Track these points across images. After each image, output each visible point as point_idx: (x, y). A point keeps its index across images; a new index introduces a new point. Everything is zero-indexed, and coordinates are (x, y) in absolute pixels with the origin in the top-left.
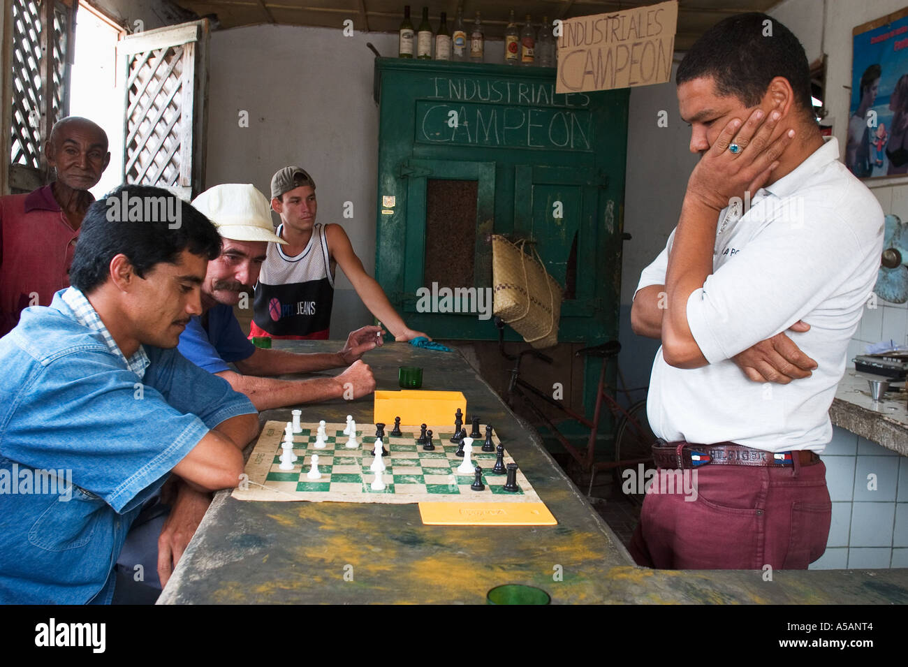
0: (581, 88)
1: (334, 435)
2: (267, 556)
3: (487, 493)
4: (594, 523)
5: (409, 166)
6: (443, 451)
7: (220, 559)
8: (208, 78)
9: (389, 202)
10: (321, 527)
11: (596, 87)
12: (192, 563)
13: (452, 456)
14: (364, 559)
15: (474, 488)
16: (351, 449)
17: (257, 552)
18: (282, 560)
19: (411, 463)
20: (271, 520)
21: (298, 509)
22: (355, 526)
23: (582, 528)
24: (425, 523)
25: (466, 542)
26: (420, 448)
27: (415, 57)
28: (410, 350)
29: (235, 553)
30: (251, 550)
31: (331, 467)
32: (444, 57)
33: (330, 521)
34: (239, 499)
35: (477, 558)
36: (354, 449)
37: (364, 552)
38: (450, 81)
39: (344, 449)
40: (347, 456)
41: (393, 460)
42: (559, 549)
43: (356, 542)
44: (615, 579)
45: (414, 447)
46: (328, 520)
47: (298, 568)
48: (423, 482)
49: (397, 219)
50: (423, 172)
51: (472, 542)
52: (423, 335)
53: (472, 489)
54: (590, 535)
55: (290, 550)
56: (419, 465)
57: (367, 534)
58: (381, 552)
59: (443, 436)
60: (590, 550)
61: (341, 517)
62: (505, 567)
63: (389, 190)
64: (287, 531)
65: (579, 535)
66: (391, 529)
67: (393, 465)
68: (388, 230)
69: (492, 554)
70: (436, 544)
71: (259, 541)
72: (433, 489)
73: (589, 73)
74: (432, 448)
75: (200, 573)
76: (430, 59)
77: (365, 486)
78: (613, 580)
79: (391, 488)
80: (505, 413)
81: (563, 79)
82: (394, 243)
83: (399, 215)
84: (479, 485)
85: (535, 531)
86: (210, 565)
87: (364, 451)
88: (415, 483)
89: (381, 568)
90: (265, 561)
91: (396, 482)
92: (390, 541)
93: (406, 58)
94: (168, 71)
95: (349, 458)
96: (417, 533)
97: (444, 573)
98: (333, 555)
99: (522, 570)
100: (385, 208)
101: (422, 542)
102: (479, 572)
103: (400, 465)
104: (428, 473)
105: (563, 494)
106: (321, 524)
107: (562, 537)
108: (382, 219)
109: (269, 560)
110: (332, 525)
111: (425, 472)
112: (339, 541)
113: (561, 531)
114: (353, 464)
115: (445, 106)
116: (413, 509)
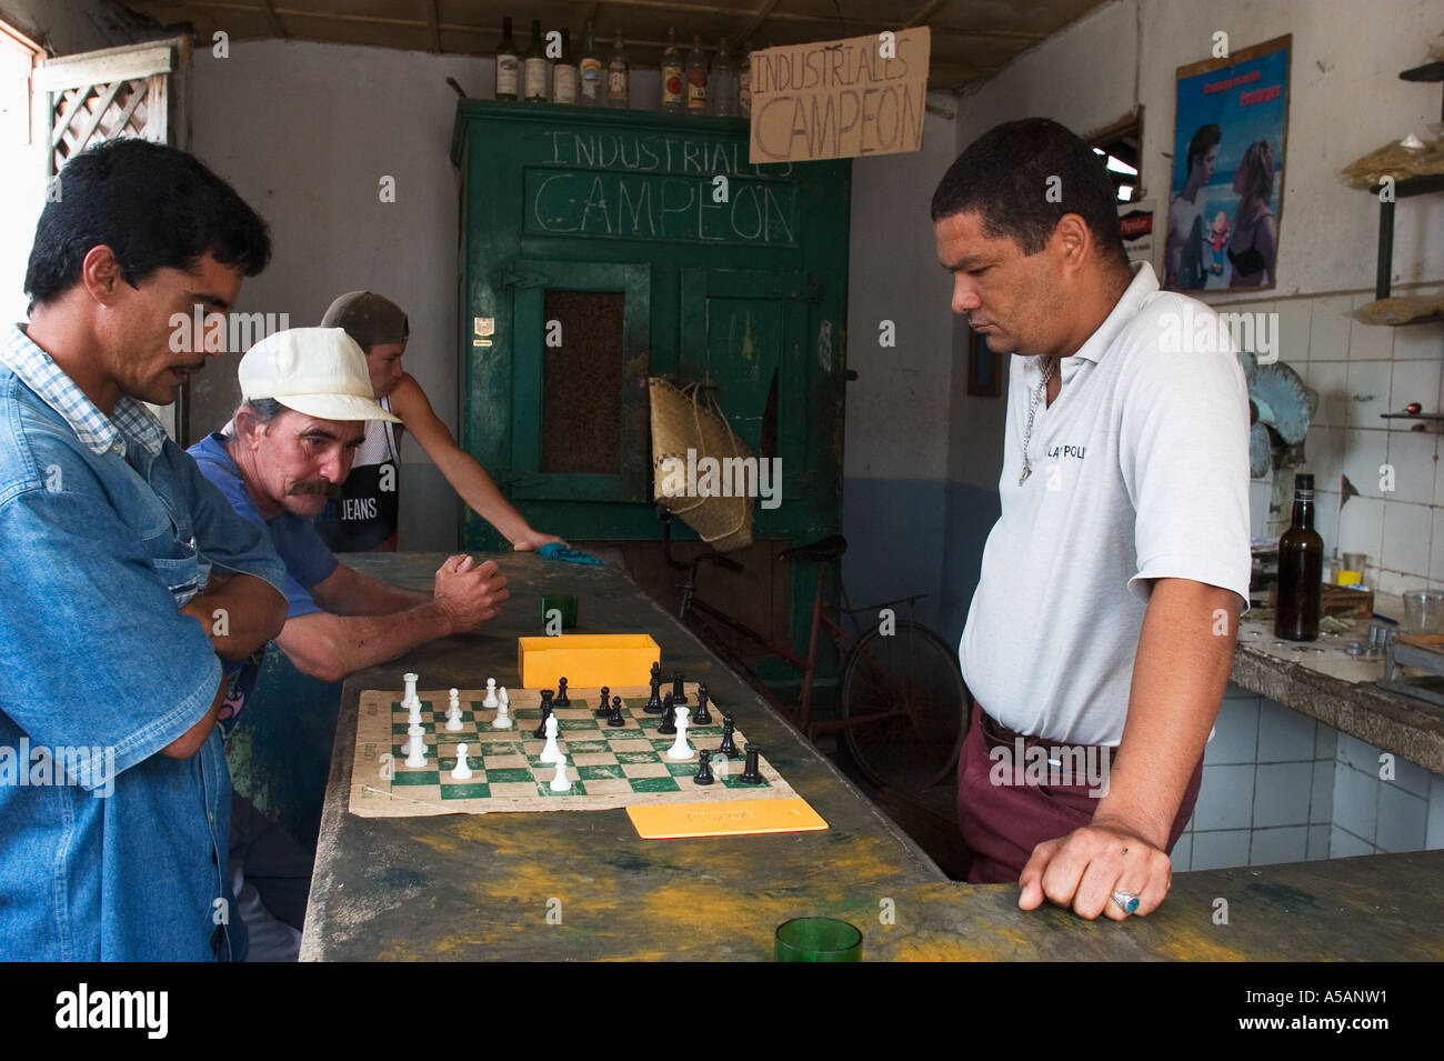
0: (789, 156)
1: (469, 709)
2: (434, 899)
3: (718, 788)
4: (879, 823)
5: (514, 271)
6: (638, 727)
7: (367, 908)
8: (190, 133)
9: (484, 327)
10: (498, 851)
11: (811, 156)
12: (329, 916)
13: (652, 734)
14: (575, 895)
15: (698, 781)
16: (501, 730)
17: (418, 894)
18: (458, 904)
19: (595, 747)
20: (421, 845)
21: (454, 826)
22: (545, 847)
23: (864, 832)
24: (643, 837)
25: (709, 861)
26: (602, 723)
27: (520, 99)
28: (541, 566)
29: (386, 897)
30: (408, 891)
31: (481, 759)
32: (567, 99)
33: (509, 843)
34: (362, 816)
35: (730, 883)
36: (507, 730)
37: (570, 885)
38: (577, 137)
39: (491, 731)
40: (500, 741)
41: (569, 744)
42: (840, 864)
43: (554, 871)
44: (925, 901)
45: (594, 722)
46: (503, 840)
47: (484, 913)
48: (622, 775)
49: (498, 354)
50: (537, 280)
51: (718, 860)
52: (556, 540)
53: (696, 782)
54: (878, 841)
55: (463, 888)
56: (609, 749)
57: (567, 858)
58: (594, 882)
59: (632, 703)
60: (882, 862)
61: (521, 835)
62: (772, 893)
63: (484, 308)
64: (449, 860)
65: (862, 842)
66: (598, 849)
67: (571, 751)
68: (483, 371)
69: (750, 876)
70: (669, 867)
71: (416, 878)
72: (641, 785)
73: (800, 132)
74: (621, 722)
75: (346, 929)
76: (545, 101)
77: (540, 785)
78: (922, 903)
79: (579, 788)
80: (711, 663)
81: (759, 141)
82: (495, 391)
83: (500, 349)
84: (704, 777)
85: (800, 840)
86: (357, 918)
87: (522, 732)
88: (611, 778)
89: (602, 906)
90: (433, 906)
91: (583, 778)
92: (603, 866)
93: (506, 100)
94: (121, 120)
95: (503, 745)
96: (636, 852)
97: (690, 907)
98: (528, 891)
99: (797, 896)
100: (479, 337)
101: (649, 865)
102: (739, 903)
103: (582, 751)
104: (627, 762)
105: (826, 782)
106: (497, 847)
107: (840, 847)
108: (474, 354)
109: (439, 905)
110: (512, 847)
111: (623, 761)
112: (529, 870)
113: (835, 837)
114: (513, 753)
115: (569, 175)
116: (620, 816)
